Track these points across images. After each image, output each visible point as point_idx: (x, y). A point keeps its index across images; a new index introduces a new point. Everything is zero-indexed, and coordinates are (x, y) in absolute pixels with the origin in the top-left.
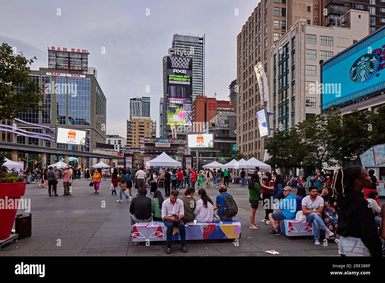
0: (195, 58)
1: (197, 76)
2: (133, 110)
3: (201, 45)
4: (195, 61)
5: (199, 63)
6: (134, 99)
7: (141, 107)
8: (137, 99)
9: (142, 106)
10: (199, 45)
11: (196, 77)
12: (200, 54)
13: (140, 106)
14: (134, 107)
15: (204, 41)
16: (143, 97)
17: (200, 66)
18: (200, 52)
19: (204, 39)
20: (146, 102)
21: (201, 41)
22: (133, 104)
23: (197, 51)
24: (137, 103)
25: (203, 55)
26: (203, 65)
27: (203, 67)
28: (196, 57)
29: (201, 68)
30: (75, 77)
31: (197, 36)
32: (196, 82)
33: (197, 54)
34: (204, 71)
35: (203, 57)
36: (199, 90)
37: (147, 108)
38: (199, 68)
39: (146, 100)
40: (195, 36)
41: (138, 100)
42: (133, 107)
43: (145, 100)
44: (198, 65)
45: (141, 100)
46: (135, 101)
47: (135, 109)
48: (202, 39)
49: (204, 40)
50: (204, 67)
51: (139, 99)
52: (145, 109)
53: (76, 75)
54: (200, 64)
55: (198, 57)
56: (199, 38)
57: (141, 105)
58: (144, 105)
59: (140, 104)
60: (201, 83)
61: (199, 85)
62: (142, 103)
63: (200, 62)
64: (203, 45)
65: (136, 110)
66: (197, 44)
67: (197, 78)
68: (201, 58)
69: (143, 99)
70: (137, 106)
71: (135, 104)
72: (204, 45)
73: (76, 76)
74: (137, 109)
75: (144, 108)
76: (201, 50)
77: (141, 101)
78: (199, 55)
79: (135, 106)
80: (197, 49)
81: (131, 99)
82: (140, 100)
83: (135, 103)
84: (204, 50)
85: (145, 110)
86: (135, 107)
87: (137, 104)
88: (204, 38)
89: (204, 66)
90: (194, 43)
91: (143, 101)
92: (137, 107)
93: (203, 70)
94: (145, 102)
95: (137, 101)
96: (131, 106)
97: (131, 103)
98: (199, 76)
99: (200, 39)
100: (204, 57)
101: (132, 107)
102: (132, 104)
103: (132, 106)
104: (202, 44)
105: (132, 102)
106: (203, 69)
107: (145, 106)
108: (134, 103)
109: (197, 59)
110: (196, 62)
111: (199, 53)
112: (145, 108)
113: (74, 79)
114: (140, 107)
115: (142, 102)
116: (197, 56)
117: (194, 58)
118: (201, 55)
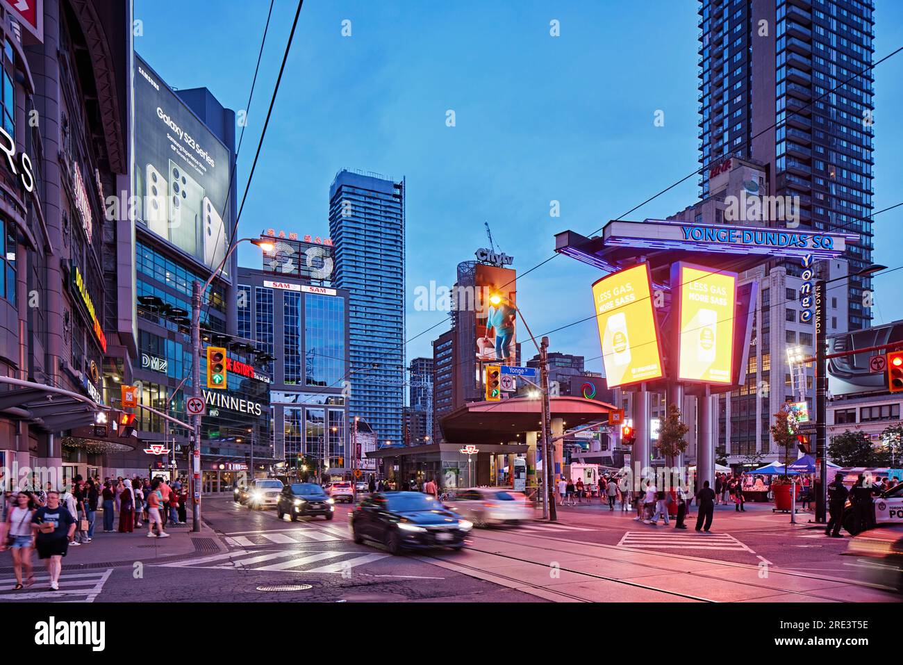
0: (386, 228)
1: (391, 267)
3: (398, 200)
4: (386, 234)
5: (395, 238)
10: (394, 199)
11: (389, 269)
12: (397, 219)
15: (405, 193)
17: (397, 246)
18: (397, 214)
19: (403, 188)
21: (398, 192)
23: (391, 212)
25: (401, 221)
26: (401, 243)
27: (401, 248)
28: (388, 225)
29: (398, 249)
31: (389, 179)
32: (389, 280)
33: (391, 218)
34: (403, 257)
36: (395, 297)
38: (394, 248)
40: (385, 179)
44: (393, 243)
48: (399, 187)
49: (405, 190)
50: (403, 249)
54: (396, 241)
55: (392, 226)
56: (393, 185)
60: (398, 281)
61: (395, 286)
63: (397, 236)
64: (401, 201)
66: (389, 197)
67: (391, 272)
68: (399, 227)
72: (403, 200)
76: (399, 212)
78: (395, 221)
80: (390, 207)
84: (403, 211)
88: (403, 185)
89: (403, 247)
90: (384, 195)
98: (394, 267)
99: (396, 187)
100: (403, 226)
104: (400, 197)
106: (401, 253)
109: (391, 229)
110: (388, 237)
111: (394, 216)
116: (391, 223)
118: (398, 222)
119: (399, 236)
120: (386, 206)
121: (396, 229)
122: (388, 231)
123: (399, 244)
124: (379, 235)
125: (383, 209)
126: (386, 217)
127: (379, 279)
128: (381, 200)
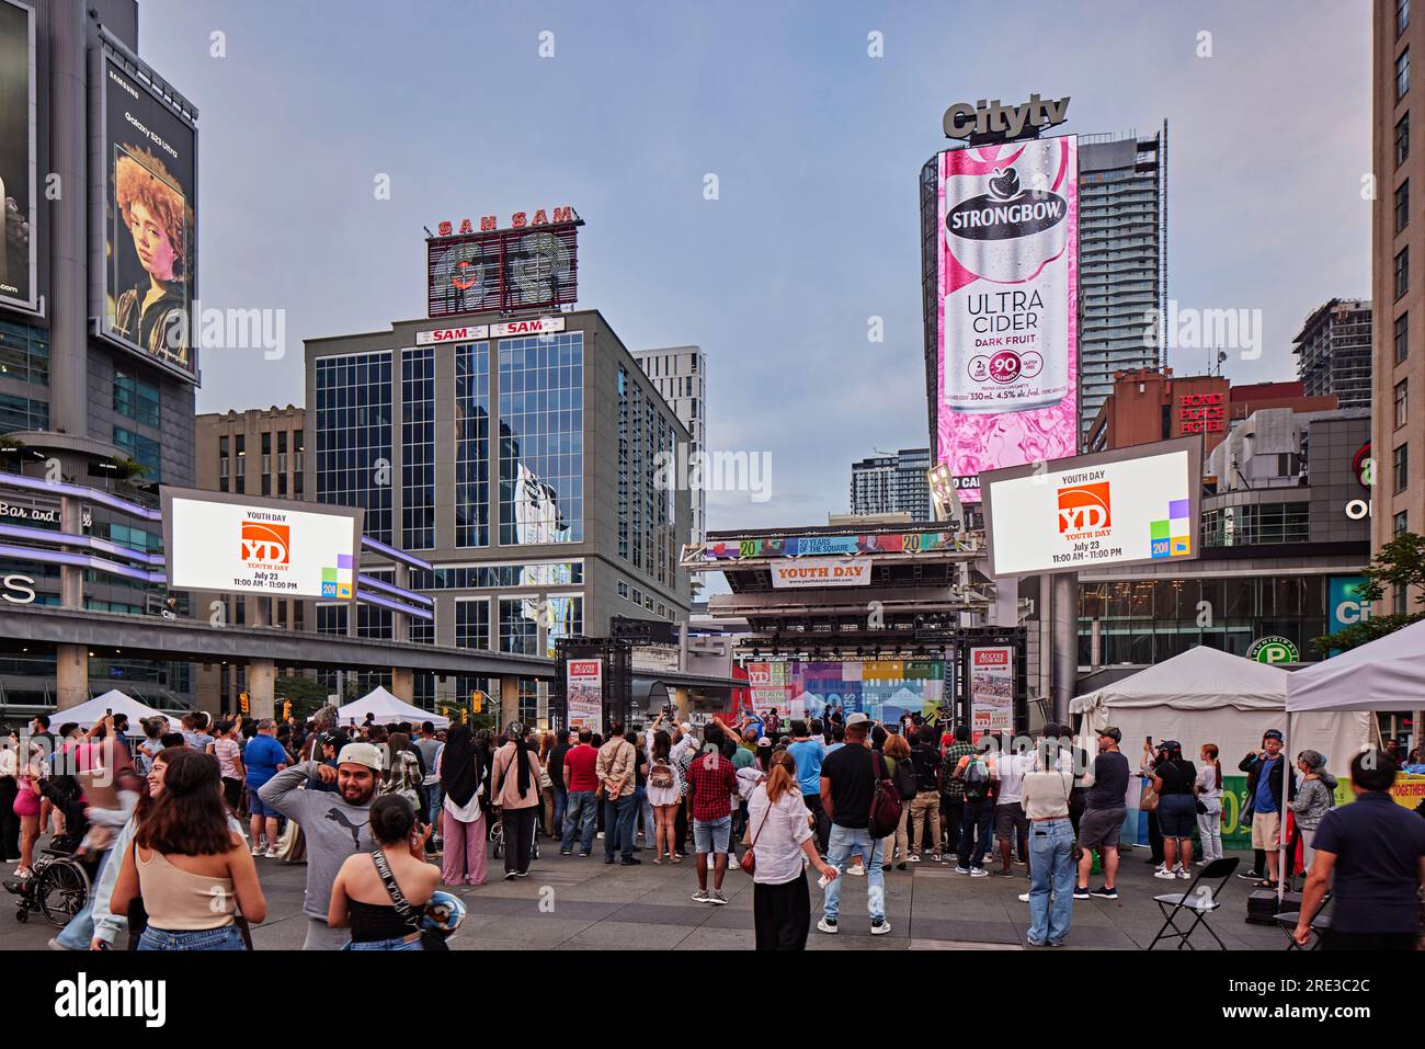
0: (1119, 239)
1: (1130, 316)
2: (864, 506)
3: (1151, 174)
4: (1119, 251)
5: (1141, 254)
6: (869, 463)
7: (894, 493)
8: (876, 463)
9: (897, 487)
10: (1140, 175)
11: (1125, 322)
12: (1144, 214)
13: (889, 488)
14: (866, 492)
15: (1166, 153)
16: (901, 453)
19: (1162, 144)
20: (914, 470)
21: (1150, 157)
22: (862, 483)
23: (1130, 204)
24: (880, 475)
25: (1156, 216)
26: (1156, 260)
27: (1156, 272)
28: (1124, 233)
29: (1150, 275)
30: (523, 332)
31: (1126, 137)
33: (1130, 215)
34: (1161, 289)
35: (1156, 227)
37: (917, 491)
38: (1140, 276)
39: (913, 460)
40: (1118, 139)
41: (882, 466)
42: (862, 495)
43: (908, 461)
44: (1136, 265)
45: (895, 462)
46: (869, 471)
47: (869, 500)
48: (1154, 146)
49: (1166, 147)
50: (1161, 273)
51: (886, 462)
52: (911, 497)
53: (528, 323)
54: (1142, 260)
55: (1135, 231)
56: (1139, 145)
57: (894, 481)
58: (905, 481)
59: (889, 481)
62: (897, 475)
63: (1144, 248)
64: (1158, 174)
65: (874, 505)
66: (1129, 175)
68: (1150, 229)
69: (903, 457)
70: (880, 488)
71: (870, 483)
72: (1162, 170)
73: (526, 330)
74: (879, 499)
75: (905, 492)
77: (893, 469)
78: (1139, 220)
79: (869, 489)
80: (1129, 193)
81: (855, 466)
82: (891, 465)
83: (869, 476)
84: (1162, 192)
85: (908, 501)
86: (869, 494)
87: (880, 482)
88: (1162, 138)
89: (1161, 267)
90: (1111, 174)
91: (902, 466)
92: (879, 494)
93: (1161, 285)
94: (908, 470)
95: (878, 469)
96: (855, 492)
97: (855, 480)
99: (1145, 147)
100: (1161, 226)
101: (858, 495)
102: (859, 483)
103: (858, 489)
104: (1154, 166)
105: (858, 477)
106: (1157, 282)
107: (911, 486)
108: (866, 480)
109: (1129, 238)
110: (1125, 256)
111: (1140, 209)
112: (911, 492)
113: (519, 344)
114: (890, 492)
115: (897, 470)
116: (1130, 227)
117: (1115, 239)
118: (1150, 219)
119: (1150, 247)
120: (1117, 195)
121: (1143, 236)
122: (1125, 244)
123: (1150, 264)
124: (1103, 258)
125: (1112, 201)
126: (1118, 217)
127: (1102, 347)
128: (1107, 185)
